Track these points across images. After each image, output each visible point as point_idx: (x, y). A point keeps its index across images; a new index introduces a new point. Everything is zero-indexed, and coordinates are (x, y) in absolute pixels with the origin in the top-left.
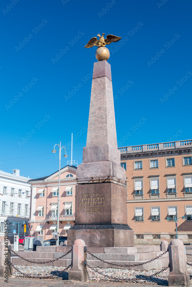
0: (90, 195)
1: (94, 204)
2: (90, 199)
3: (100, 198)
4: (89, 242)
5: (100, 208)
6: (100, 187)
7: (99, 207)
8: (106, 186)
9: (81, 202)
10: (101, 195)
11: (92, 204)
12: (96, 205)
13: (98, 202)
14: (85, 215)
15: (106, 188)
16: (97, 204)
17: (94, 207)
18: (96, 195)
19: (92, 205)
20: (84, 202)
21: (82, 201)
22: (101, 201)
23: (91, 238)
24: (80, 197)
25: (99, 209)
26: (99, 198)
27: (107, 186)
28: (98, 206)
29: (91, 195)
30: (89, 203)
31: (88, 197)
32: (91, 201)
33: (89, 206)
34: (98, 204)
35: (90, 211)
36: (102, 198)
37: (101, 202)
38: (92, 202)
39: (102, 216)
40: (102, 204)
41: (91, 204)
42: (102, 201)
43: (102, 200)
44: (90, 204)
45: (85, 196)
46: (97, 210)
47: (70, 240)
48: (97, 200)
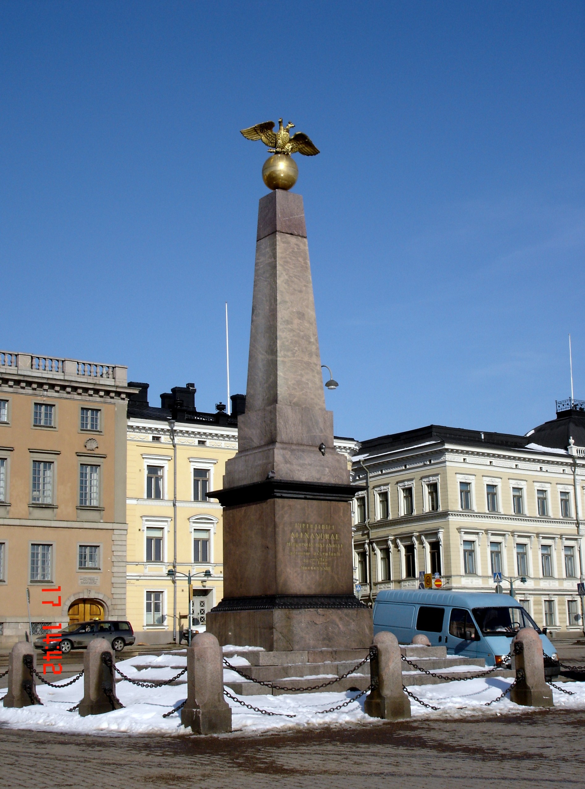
0: (309, 527)
1: (317, 550)
2: (310, 535)
3: (330, 537)
4: (324, 639)
5: (330, 559)
6: (330, 509)
7: (328, 556)
8: (342, 508)
9: (289, 541)
10: (331, 528)
11: (314, 547)
12: (323, 552)
13: (326, 544)
14: (300, 575)
15: (341, 514)
16: (324, 550)
17: (319, 557)
18: (321, 526)
19: (314, 551)
20: (296, 541)
21: (292, 540)
22: (333, 542)
23: (326, 630)
24: (286, 529)
25: (328, 562)
26: (327, 536)
27: (344, 510)
28: (327, 554)
29: (311, 526)
30: (306, 545)
31: (305, 531)
32: (312, 541)
33: (308, 551)
34: (327, 549)
35: (309, 565)
36: (335, 537)
37: (333, 546)
38: (314, 543)
39: (337, 580)
40: (336, 550)
41: (312, 549)
42: (335, 544)
43: (335, 540)
44: (308, 547)
45: (298, 527)
46: (324, 564)
47: (280, 636)
48: (324, 540)
